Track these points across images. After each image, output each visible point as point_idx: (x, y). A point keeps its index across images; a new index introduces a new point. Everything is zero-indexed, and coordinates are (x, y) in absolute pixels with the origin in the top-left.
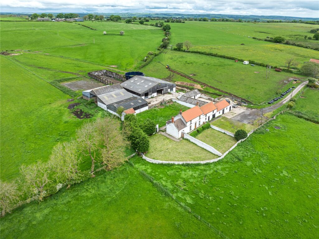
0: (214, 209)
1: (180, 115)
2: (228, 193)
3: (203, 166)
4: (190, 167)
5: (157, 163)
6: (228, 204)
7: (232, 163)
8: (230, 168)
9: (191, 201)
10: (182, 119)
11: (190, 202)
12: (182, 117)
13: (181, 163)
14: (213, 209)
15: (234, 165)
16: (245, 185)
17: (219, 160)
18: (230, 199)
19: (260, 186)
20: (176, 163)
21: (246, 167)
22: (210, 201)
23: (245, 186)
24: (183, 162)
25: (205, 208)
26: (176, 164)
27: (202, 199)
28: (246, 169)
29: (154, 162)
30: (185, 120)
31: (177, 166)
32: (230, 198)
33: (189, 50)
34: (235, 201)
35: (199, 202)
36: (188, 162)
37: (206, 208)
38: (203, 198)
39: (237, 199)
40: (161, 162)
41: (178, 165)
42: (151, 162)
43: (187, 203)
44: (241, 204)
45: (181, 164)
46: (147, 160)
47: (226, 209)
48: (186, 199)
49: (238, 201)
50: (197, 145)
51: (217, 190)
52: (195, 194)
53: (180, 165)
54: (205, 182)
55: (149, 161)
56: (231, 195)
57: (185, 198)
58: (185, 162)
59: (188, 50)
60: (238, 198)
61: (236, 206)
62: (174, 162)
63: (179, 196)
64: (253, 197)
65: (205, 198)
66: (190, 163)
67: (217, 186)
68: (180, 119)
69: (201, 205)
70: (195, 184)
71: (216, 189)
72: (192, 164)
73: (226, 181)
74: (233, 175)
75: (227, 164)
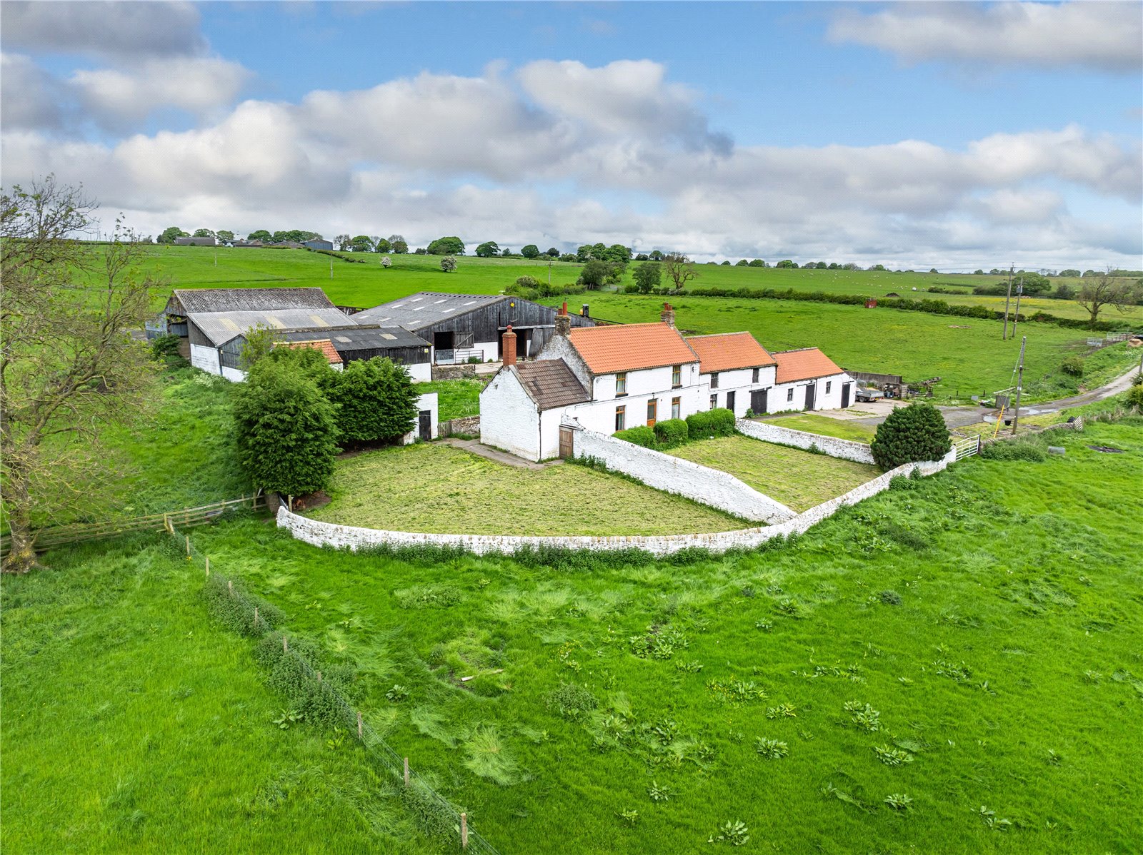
0: (699, 832)
1: (560, 337)
2: (830, 719)
3: (659, 568)
4: (570, 569)
5: (354, 548)
6: (833, 796)
7: (864, 558)
8: (848, 578)
9: (509, 764)
10: (571, 362)
11: (494, 773)
12: (571, 345)
13: (508, 544)
14: (687, 827)
15: (871, 568)
16: (965, 671)
17: (771, 540)
18: (849, 758)
19: (1086, 681)
20: (479, 544)
21: (960, 575)
22: (671, 770)
23: (969, 675)
24: (526, 539)
25: (619, 817)
26: (478, 550)
27: (603, 750)
28: (963, 585)
29: (335, 543)
30: (584, 365)
31: (478, 565)
32: (849, 749)
33: (682, 289)
34: (889, 772)
35: (568, 777)
36: (559, 541)
37: (627, 823)
38: (613, 742)
39: (910, 759)
40: (375, 537)
41: (492, 557)
42: (317, 541)
43: (467, 773)
44: (951, 796)
45: (507, 549)
46: (298, 534)
47: (814, 834)
48: (468, 745)
49: (922, 779)
50: (640, 483)
51: (740, 698)
52: (556, 715)
53: (504, 559)
54: (650, 648)
55: (308, 538)
56: (859, 727)
57: (458, 741)
58: (535, 541)
59: (677, 287)
60: (915, 754)
61: (901, 808)
62: (465, 538)
63: (415, 728)
64: (1052, 745)
65: (629, 744)
66: (572, 546)
67: (742, 674)
68: (561, 363)
69: (581, 796)
70: (574, 656)
71: (735, 691)
72: (584, 553)
73: (816, 642)
74: (870, 615)
75: (829, 563)
